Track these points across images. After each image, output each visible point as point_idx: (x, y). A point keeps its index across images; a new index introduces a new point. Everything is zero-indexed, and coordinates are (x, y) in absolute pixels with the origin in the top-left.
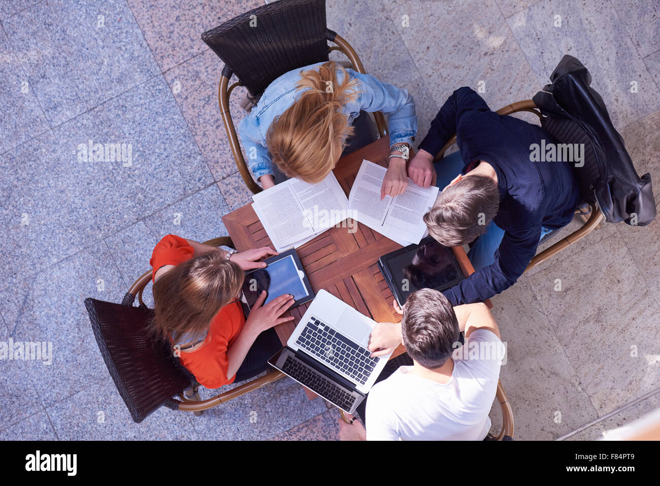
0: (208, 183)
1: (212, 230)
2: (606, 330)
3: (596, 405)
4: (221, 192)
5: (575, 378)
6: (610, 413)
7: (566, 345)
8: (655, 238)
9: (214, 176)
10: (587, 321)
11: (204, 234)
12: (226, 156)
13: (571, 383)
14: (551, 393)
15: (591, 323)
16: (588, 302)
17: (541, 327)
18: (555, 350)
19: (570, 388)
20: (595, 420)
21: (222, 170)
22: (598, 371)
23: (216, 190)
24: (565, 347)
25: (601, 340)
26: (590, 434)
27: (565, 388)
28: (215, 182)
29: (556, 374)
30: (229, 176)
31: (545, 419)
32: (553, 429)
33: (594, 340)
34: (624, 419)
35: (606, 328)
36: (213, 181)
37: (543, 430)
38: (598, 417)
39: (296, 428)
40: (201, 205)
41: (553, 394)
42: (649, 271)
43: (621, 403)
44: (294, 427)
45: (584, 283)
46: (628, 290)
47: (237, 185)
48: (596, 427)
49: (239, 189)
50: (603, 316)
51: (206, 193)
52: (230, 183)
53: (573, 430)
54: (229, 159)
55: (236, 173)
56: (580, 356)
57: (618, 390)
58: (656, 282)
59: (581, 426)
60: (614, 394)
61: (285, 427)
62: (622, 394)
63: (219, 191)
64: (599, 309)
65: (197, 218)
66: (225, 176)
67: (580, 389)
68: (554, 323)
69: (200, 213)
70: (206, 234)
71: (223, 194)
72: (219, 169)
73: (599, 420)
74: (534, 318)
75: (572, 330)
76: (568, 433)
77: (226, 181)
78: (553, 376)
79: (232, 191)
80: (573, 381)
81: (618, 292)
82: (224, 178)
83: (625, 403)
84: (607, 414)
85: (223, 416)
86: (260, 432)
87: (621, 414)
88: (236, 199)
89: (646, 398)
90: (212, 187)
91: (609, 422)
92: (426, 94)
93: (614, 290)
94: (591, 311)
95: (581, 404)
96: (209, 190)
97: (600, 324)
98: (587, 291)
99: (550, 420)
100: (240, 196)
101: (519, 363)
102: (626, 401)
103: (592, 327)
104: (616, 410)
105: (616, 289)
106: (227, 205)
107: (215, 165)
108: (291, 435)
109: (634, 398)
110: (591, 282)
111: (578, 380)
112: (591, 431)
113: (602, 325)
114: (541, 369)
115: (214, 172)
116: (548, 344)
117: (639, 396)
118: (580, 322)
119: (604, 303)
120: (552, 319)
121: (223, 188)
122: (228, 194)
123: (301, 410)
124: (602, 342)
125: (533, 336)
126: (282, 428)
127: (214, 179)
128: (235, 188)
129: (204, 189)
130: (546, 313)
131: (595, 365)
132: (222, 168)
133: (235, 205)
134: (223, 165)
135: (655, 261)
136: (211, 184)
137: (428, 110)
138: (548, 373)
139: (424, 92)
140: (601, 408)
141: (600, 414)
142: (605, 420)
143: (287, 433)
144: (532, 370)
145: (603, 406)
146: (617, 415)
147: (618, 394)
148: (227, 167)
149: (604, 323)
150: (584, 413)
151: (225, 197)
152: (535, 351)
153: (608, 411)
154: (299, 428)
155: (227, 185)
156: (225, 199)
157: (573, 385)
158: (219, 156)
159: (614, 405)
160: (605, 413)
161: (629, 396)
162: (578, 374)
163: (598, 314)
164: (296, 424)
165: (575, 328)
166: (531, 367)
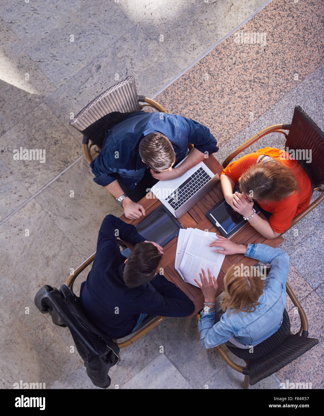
0: (319, 289)
1: (309, 258)
2: (41, 254)
3: (37, 205)
4: (309, 284)
5: (54, 219)
6: (28, 202)
7: (64, 238)
8: (22, 319)
9: (316, 294)
10: (54, 256)
11: (314, 254)
12: (312, 309)
13: (56, 215)
14: (67, 206)
15: (51, 256)
16: (56, 268)
17: (82, 245)
18: (70, 233)
19: (56, 212)
20: (37, 196)
21: (312, 299)
22: (41, 227)
23: (313, 285)
24: (64, 236)
25: (43, 246)
26: (38, 186)
27: (59, 211)
28: (315, 290)
29: (66, 218)
30: (307, 296)
31: (67, 189)
32: (61, 184)
33: (47, 245)
34: (18, 201)
35: (42, 254)
36: (317, 291)
37: (67, 182)
38: (35, 198)
39: (222, 146)
40: (320, 273)
41: (65, 206)
42: (22, 297)
43: (22, 210)
44: (224, 146)
45: (61, 280)
46: (32, 282)
47: (300, 291)
48: (35, 192)
49: (298, 290)
50: (45, 261)
51: (319, 282)
52: (305, 292)
53: (49, 187)
54: (310, 308)
55: (303, 299)
56: (53, 233)
57: (26, 217)
58: (16, 291)
59: (44, 190)
60: (28, 214)
61: (230, 144)
62: (23, 216)
63: (311, 285)
64: (48, 266)
65: (321, 264)
66: (309, 296)
67: (50, 213)
68: (74, 250)
69: (319, 268)
70: (312, 255)
71: (307, 284)
72: (315, 299)
73: (34, 196)
74: (87, 250)
75: (63, 248)
76: (52, 184)
77: (308, 292)
78: (68, 217)
79: (302, 287)
80: (55, 217)
81: (38, 279)
82: (310, 294)
83: (20, 210)
84: (30, 201)
85: (271, 142)
86: (245, 138)
87: (21, 203)
88: (298, 282)
89: (7, 217)
90: (316, 286)
91: (28, 197)
92: (189, 380)
93: (41, 280)
94: (53, 263)
95: (47, 204)
96: (317, 284)
97: (45, 256)
98: (58, 275)
99: (64, 189)
100: (296, 285)
101: (91, 219)
102: (19, 212)
103: (50, 254)
104: (25, 205)
105: (40, 281)
106: (303, 277)
107: (317, 301)
108: (225, 140)
109: (15, 215)
110: (57, 281)
111: (52, 218)
112: (37, 188)
113: (44, 256)
114: (76, 219)
115: (318, 297)
116: (75, 236)
117: (12, 217)
118: (58, 254)
119: (46, 270)
120: (76, 252)
121: (308, 287)
122: (304, 284)
123: (222, 158)
124: (42, 245)
125: (86, 239)
126: (231, 143)
127: (316, 292)
128: (301, 289)
129: (321, 284)
130: (80, 255)
131: (43, 230)
132: (312, 300)
133: (298, 278)
134: (312, 303)
135: (19, 305)
136: (317, 288)
137: (185, 370)
138: (71, 218)
139: (191, 381)
140: (34, 204)
141: (34, 200)
142: (30, 197)
143: (228, 141)
144: (82, 217)
145: (33, 206)
146: (23, 202)
147: (25, 215)
148: (309, 302)
149: (43, 257)
150: (44, 198)
151: (306, 282)
152: (82, 229)
153: (29, 203)
154: (221, 146)
155: (306, 290)
156: (305, 280)
157: (54, 214)
158: (317, 308)
159: (26, 208)
160: (31, 201)
161: (19, 216)
162: (53, 221)
163: (48, 262)
164: (223, 148)
165: (60, 250)
166: (82, 219)
